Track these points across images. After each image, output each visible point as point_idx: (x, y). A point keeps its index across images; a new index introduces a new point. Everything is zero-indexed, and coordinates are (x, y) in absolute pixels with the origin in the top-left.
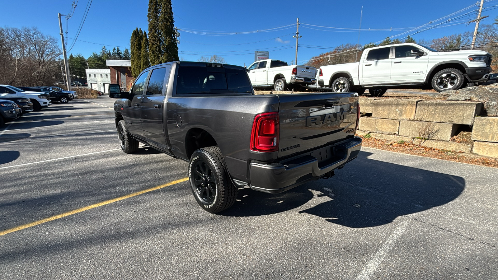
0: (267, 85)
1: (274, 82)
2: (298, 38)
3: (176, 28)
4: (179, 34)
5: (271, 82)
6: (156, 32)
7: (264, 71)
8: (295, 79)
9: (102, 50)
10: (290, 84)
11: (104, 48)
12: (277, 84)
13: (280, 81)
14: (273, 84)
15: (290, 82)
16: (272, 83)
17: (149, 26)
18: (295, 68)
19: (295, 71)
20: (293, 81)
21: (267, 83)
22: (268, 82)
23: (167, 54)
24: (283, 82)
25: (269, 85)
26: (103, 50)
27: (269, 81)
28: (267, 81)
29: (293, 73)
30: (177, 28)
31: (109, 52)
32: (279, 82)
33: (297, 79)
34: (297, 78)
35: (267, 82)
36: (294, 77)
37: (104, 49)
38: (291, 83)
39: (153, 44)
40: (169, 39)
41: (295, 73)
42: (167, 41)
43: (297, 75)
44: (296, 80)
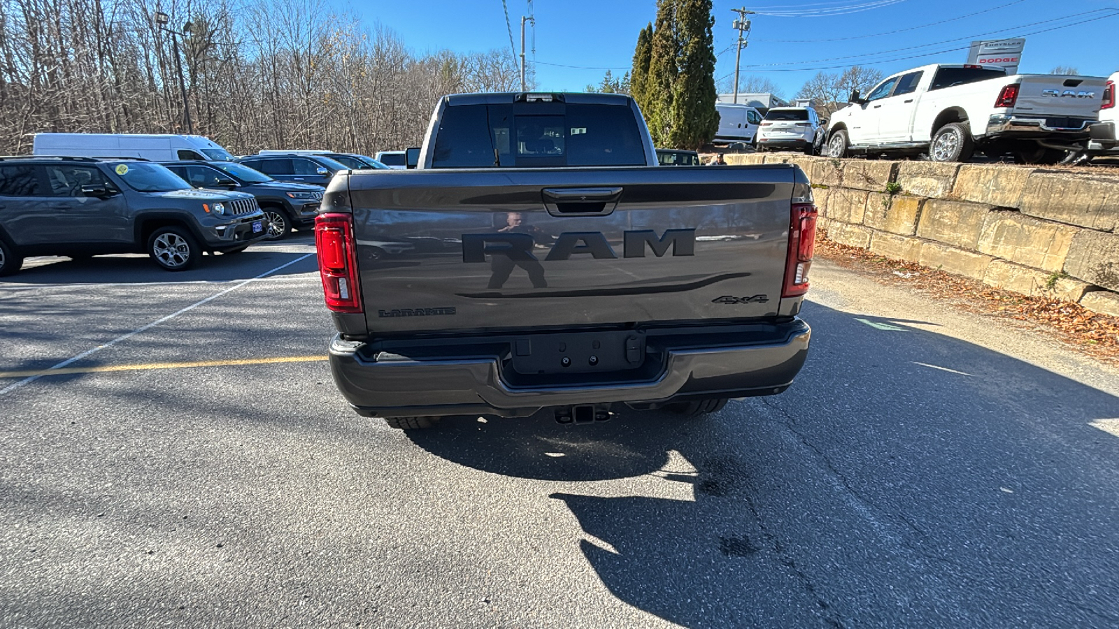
0: (911, 142)
1: (933, 135)
3: (744, 9)
4: (749, 23)
5: (923, 134)
6: (669, 27)
7: (906, 102)
8: (1005, 123)
9: (604, 80)
10: (984, 139)
11: (609, 74)
12: (940, 140)
13: (950, 131)
14: (930, 139)
15: (984, 132)
16: (926, 136)
17: (659, 15)
18: (1011, 86)
19: (1008, 97)
20: (998, 128)
21: (911, 137)
23: (686, 76)
24: (959, 134)
25: (917, 144)
26: (606, 78)
27: (919, 129)
29: (999, 103)
30: (745, 11)
31: (616, 82)
32: (949, 134)
33: (1014, 124)
34: (1013, 119)
35: (910, 134)
36: (1003, 116)
37: (608, 77)
38: (989, 134)
39: (661, 56)
40: (696, 39)
41: (1010, 101)
42: (691, 44)
43: (1015, 110)
44: (1008, 124)
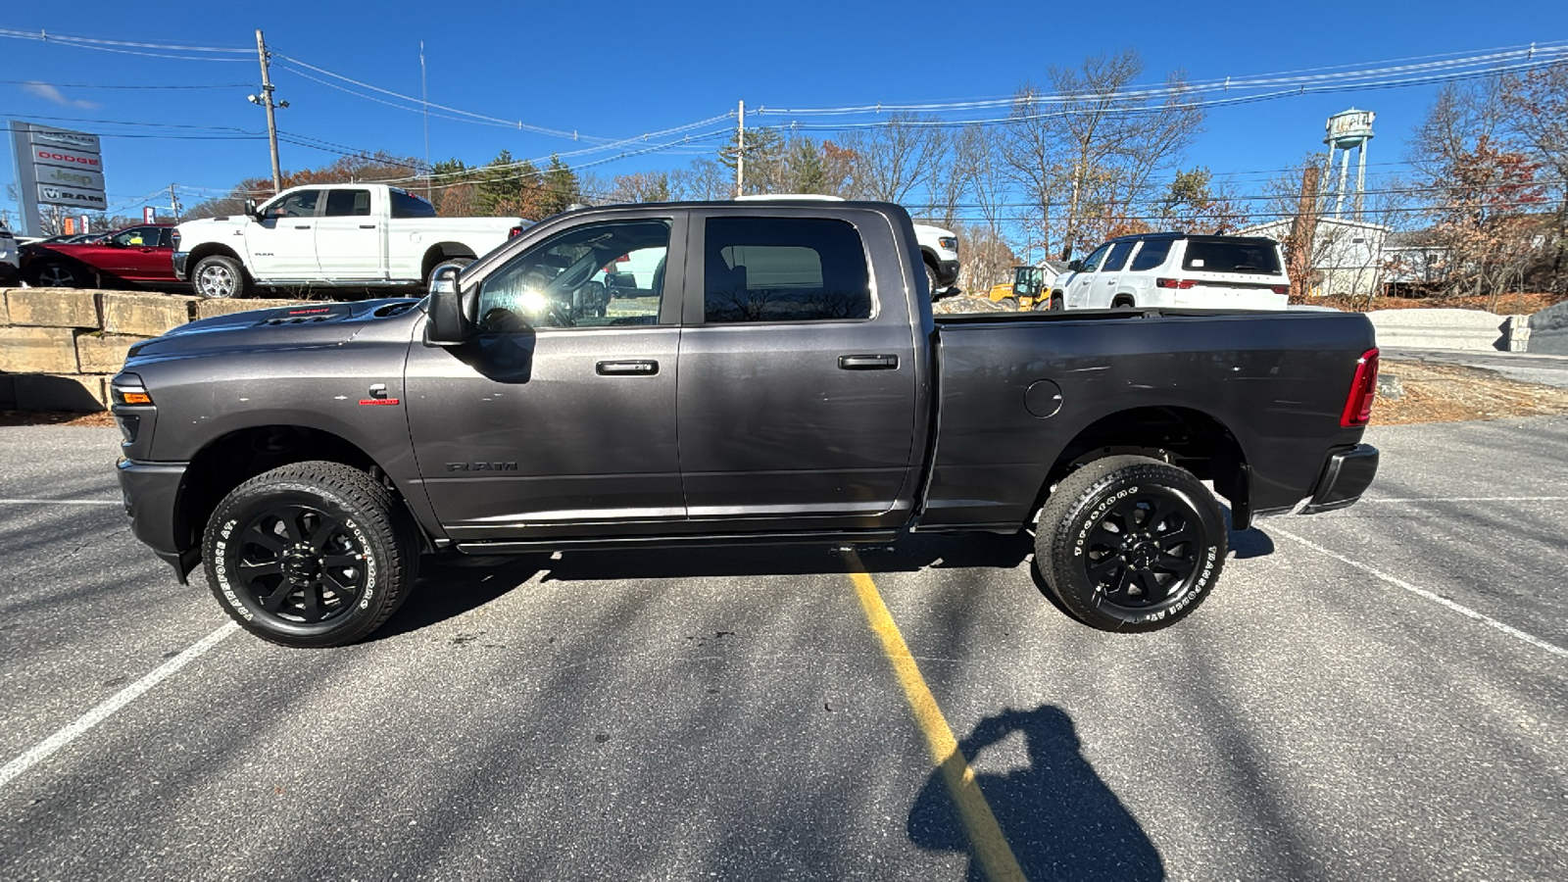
0: (388, 279)
1: (427, 273)
2: (273, 106)
5: (409, 271)
7: (363, 227)
14: (424, 277)
16: (417, 273)
21: (387, 273)
22: (391, 271)
25: (405, 283)
27: (395, 266)
28: (388, 266)
